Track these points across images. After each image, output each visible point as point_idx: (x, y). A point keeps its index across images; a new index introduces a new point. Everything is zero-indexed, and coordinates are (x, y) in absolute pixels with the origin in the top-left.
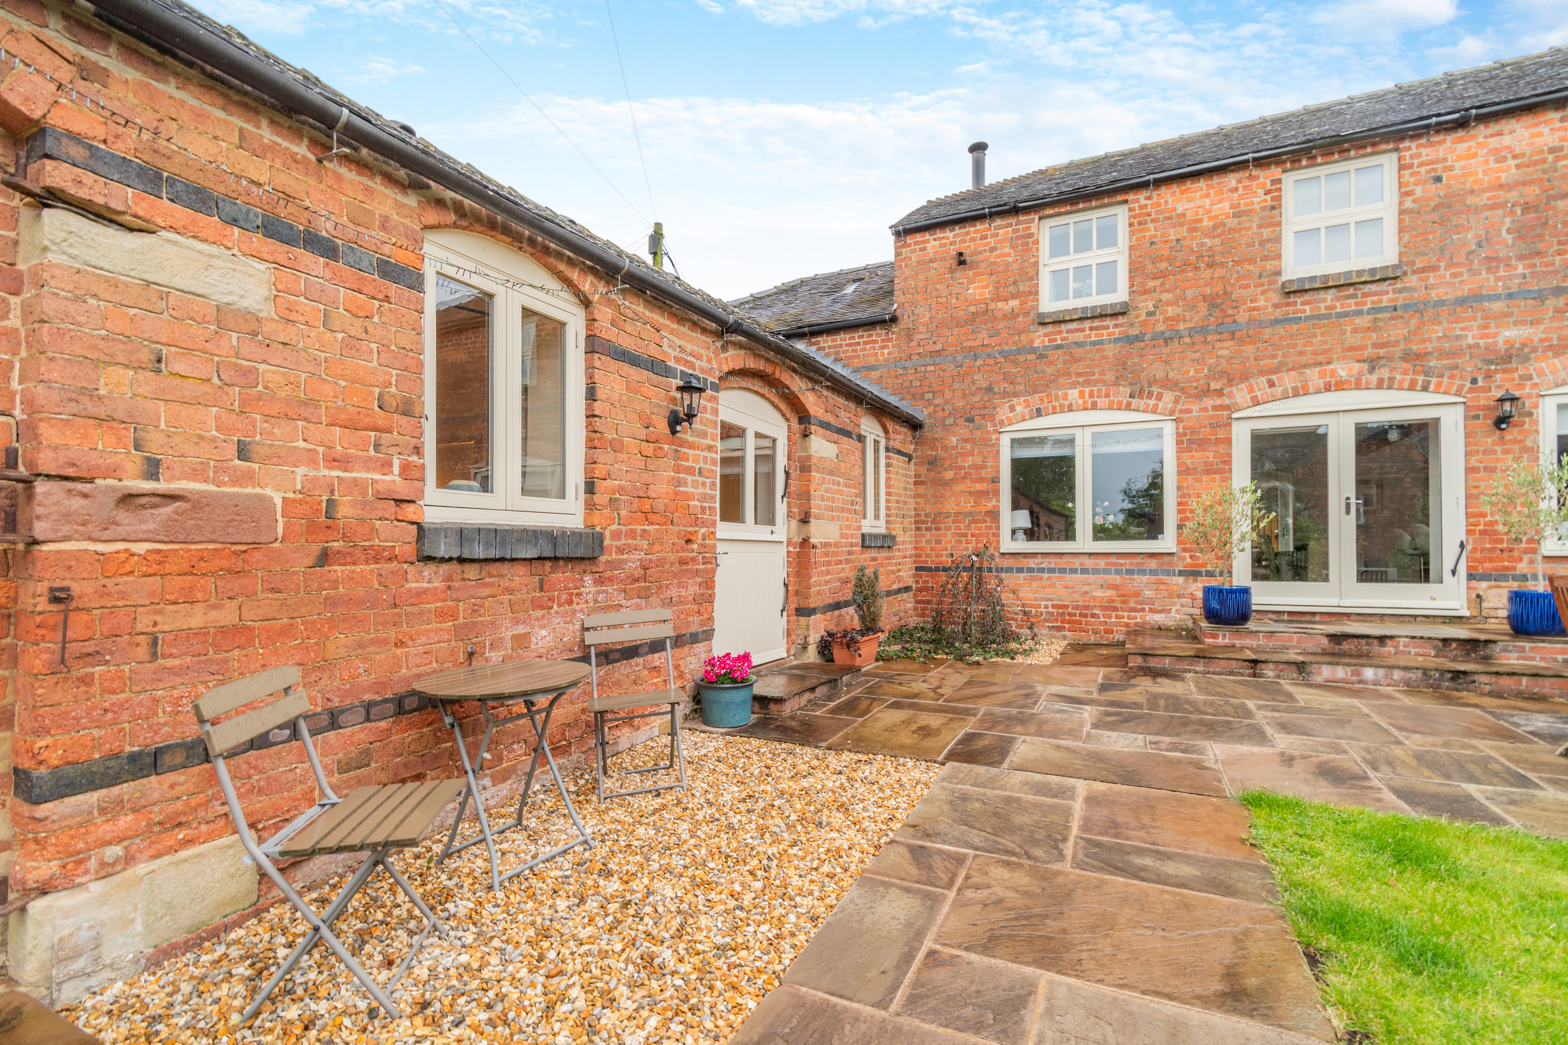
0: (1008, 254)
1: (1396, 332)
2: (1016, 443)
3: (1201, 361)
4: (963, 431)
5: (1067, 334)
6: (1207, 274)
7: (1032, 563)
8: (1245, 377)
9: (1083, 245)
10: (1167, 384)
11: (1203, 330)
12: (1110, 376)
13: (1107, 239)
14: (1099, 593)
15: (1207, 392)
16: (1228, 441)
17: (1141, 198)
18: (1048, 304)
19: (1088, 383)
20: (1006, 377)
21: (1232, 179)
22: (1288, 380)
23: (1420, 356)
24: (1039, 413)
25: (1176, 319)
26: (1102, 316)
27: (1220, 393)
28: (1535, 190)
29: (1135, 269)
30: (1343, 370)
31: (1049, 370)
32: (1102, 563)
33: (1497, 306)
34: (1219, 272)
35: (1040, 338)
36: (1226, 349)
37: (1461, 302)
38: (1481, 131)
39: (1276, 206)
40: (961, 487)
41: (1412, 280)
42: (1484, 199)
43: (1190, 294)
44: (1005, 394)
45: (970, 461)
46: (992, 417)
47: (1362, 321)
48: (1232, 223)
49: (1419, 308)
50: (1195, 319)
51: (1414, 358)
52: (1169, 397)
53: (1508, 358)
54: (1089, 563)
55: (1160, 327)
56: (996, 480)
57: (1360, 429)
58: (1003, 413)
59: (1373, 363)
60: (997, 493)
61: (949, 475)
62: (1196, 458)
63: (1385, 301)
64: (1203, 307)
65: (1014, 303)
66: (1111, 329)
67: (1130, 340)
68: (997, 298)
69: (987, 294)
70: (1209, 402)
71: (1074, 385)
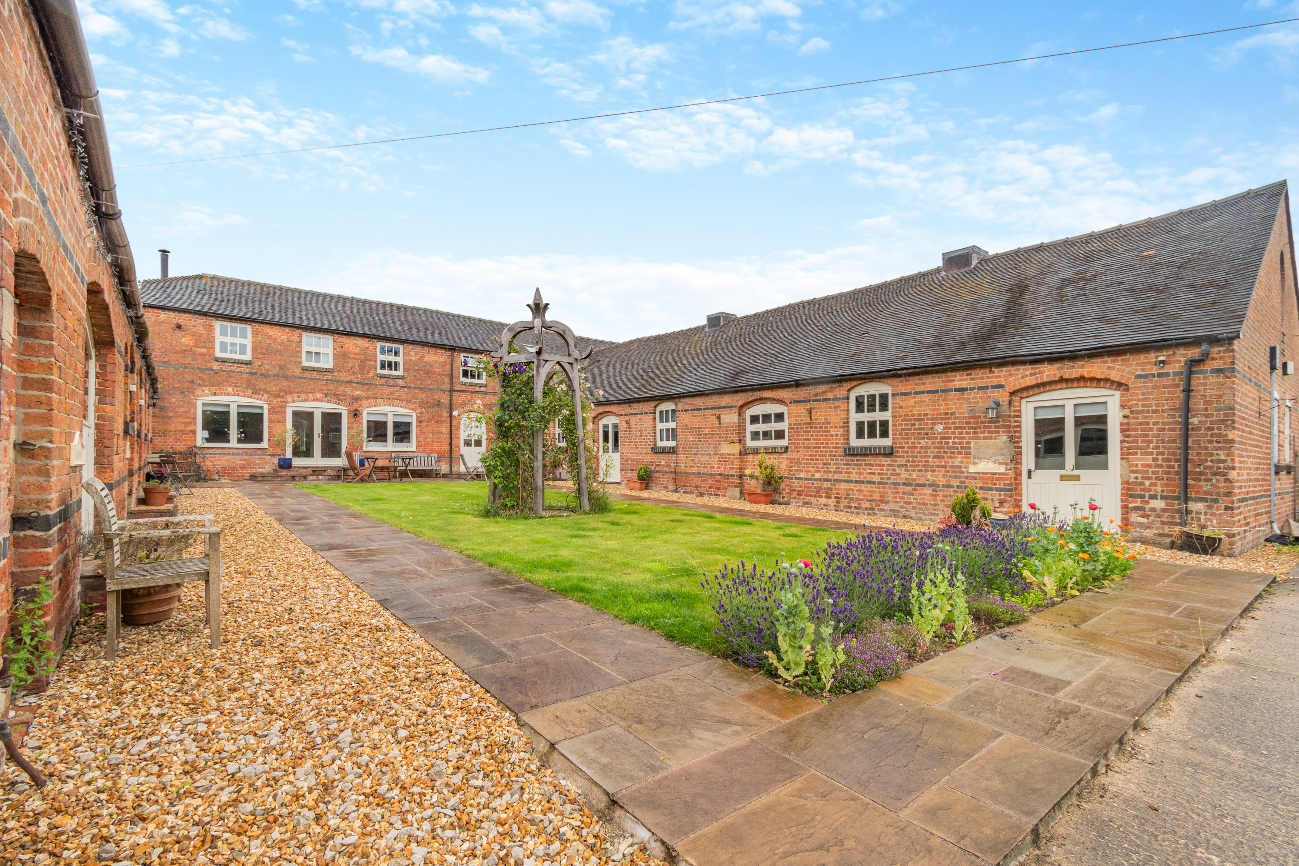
0: (201, 330)
1: (332, 387)
2: (204, 404)
3: (277, 386)
4: (179, 396)
5: (226, 367)
6: (279, 357)
7: (211, 451)
8: (291, 393)
9: (234, 335)
10: (265, 391)
11: (278, 376)
12: (244, 385)
13: (244, 336)
14: (239, 462)
15: (279, 396)
16: (285, 413)
17: (257, 325)
18: (219, 354)
19: (236, 386)
20: (200, 378)
21: (287, 329)
22: (303, 396)
23: (338, 395)
24: (215, 394)
25: (268, 370)
26: (242, 363)
27: (283, 397)
28: (363, 357)
29: (254, 349)
30: (319, 395)
31: (219, 379)
32: (241, 451)
33: (355, 385)
34: (283, 358)
35: (216, 366)
36: (285, 383)
37: (347, 382)
38: (352, 338)
39: (300, 342)
40: (175, 420)
41: (336, 374)
42: (352, 356)
43: (273, 362)
44: (200, 385)
45: (182, 409)
46: (193, 393)
47: (324, 382)
48: (287, 343)
49: (337, 381)
50: (276, 370)
51: (336, 395)
52: (266, 396)
53: (356, 399)
54: (235, 451)
55: (263, 372)
56: (195, 418)
57: (323, 413)
58: (199, 392)
59: (326, 395)
60: (195, 423)
61: (171, 414)
62: (275, 417)
63: (329, 378)
64: (278, 368)
65: (204, 350)
66: (245, 368)
67: (252, 374)
68: (197, 346)
69: (191, 343)
70: (279, 399)
71: (230, 386)
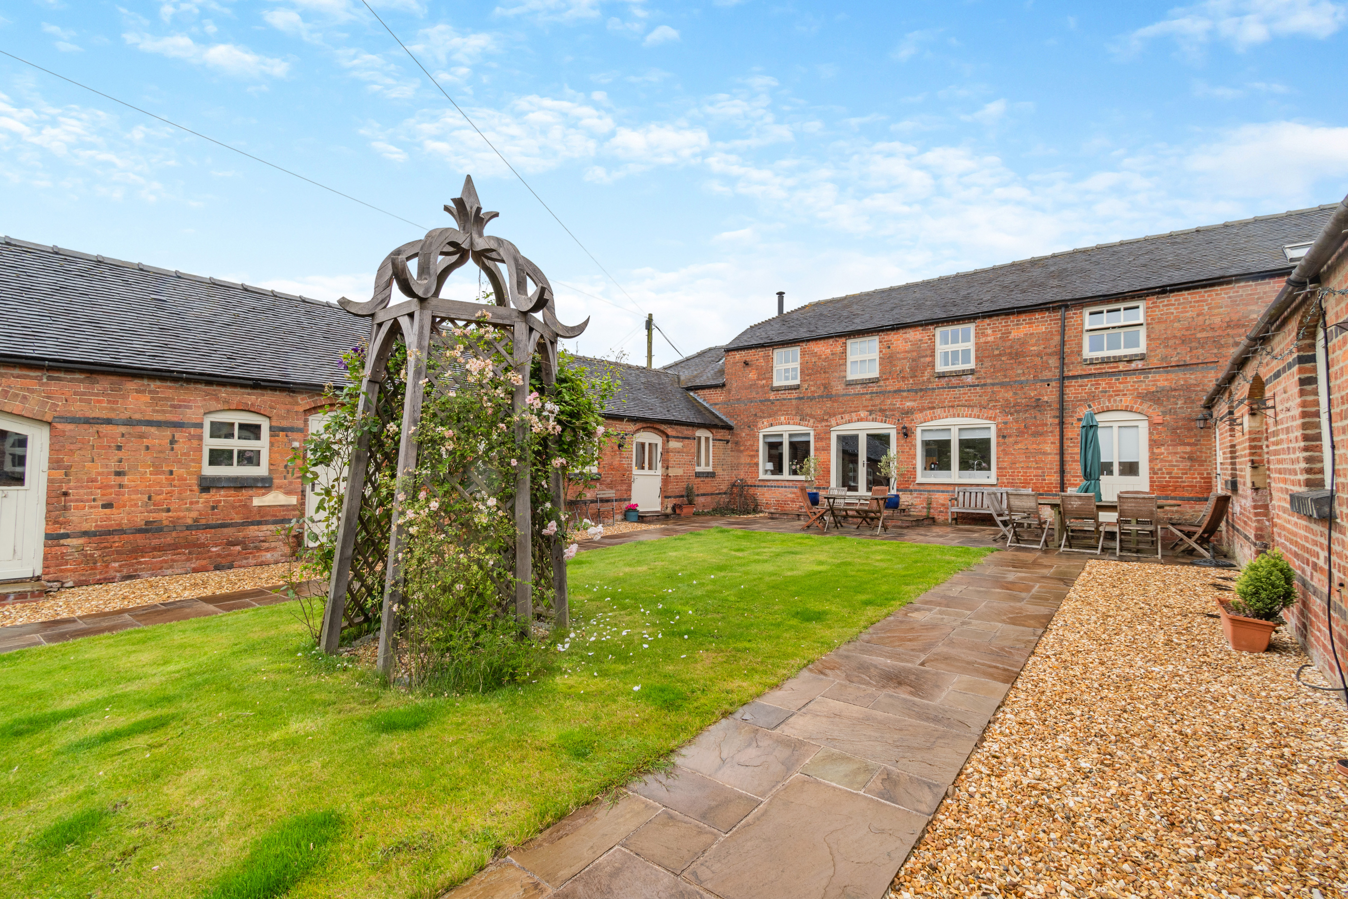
0: (762, 362)
1: (877, 401)
2: (764, 436)
3: (821, 408)
4: (747, 431)
5: (781, 395)
6: (823, 376)
7: (769, 484)
8: (834, 415)
9: (787, 361)
10: (812, 416)
11: (822, 397)
12: (794, 412)
13: (794, 359)
14: (790, 496)
15: (823, 420)
16: (830, 439)
17: (804, 344)
18: (776, 383)
19: (787, 414)
20: (762, 411)
21: (831, 341)
22: (847, 417)
23: (885, 410)
24: (772, 425)
25: (814, 392)
26: (791, 389)
27: (827, 420)
28: (915, 354)
29: (802, 372)
30: (863, 414)
31: (775, 409)
32: (791, 484)
33: (905, 394)
34: (827, 375)
35: (772, 396)
36: (829, 404)
37: (895, 392)
38: (901, 331)
39: (845, 352)
40: (746, 453)
41: (882, 383)
42: (901, 356)
43: (818, 382)
44: (761, 417)
45: (748, 444)
46: (756, 426)
47: (868, 397)
48: (831, 357)
49: (883, 393)
50: (819, 392)
51: (882, 411)
52: (812, 421)
53: (907, 413)
54: (787, 484)
55: (809, 395)
56: (758, 451)
57: (868, 435)
58: (760, 425)
59: (871, 412)
60: (758, 456)
61: (742, 448)
62: (820, 444)
63: (875, 389)
64: (822, 388)
65: (764, 382)
66: (794, 394)
67: (800, 399)
68: (758, 379)
69: (755, 377)
70: (824, 424)
71: (783, 415)
